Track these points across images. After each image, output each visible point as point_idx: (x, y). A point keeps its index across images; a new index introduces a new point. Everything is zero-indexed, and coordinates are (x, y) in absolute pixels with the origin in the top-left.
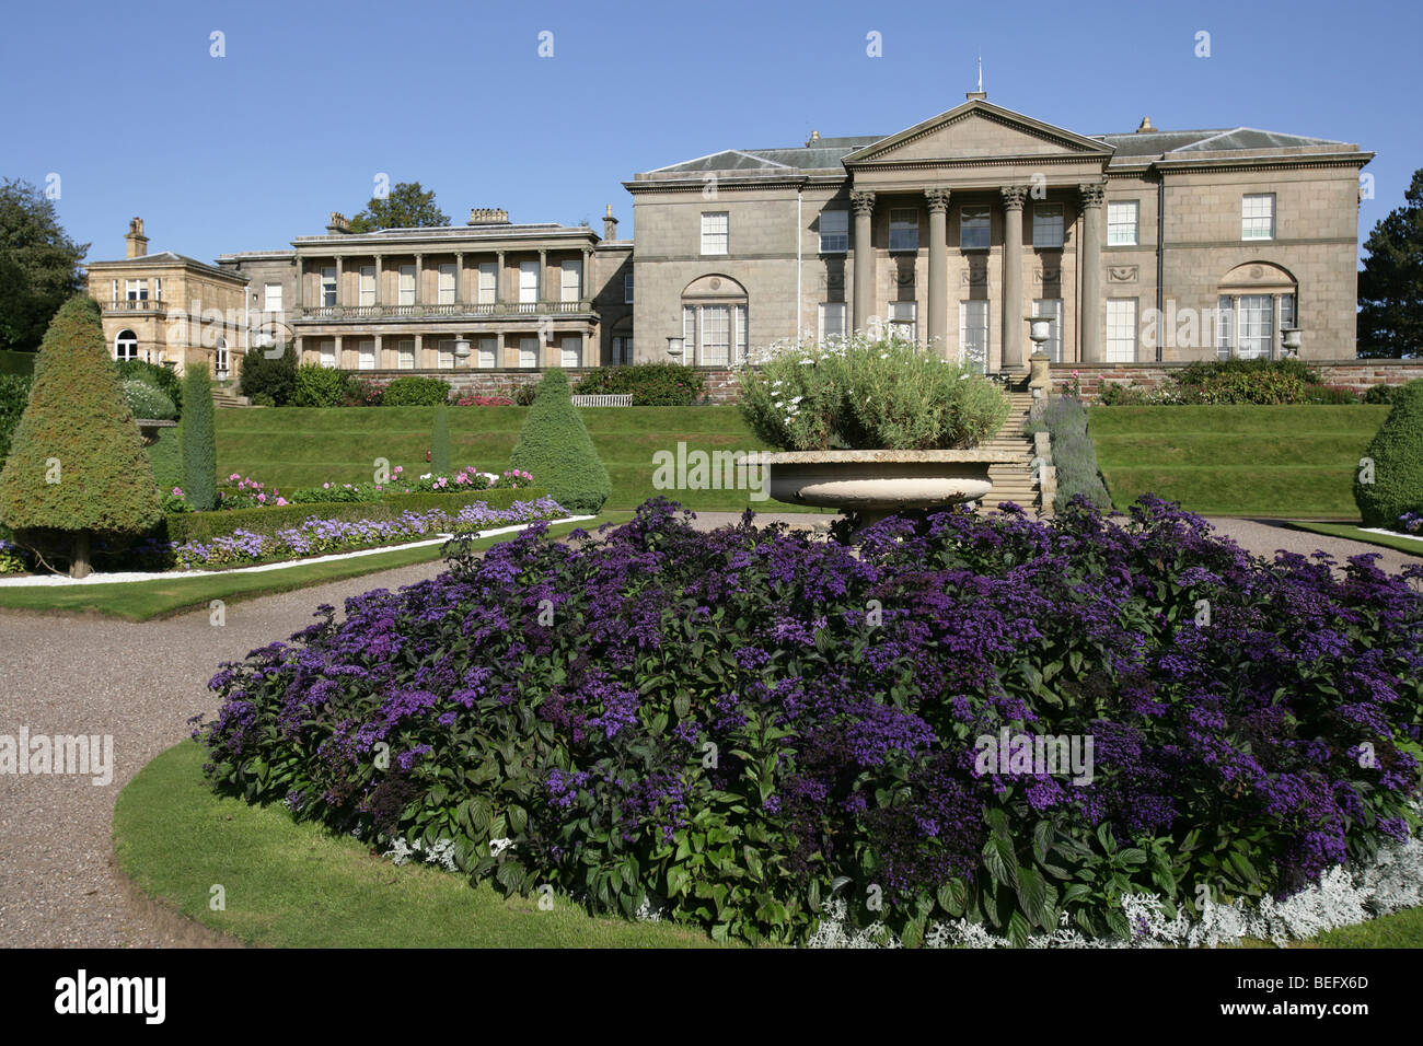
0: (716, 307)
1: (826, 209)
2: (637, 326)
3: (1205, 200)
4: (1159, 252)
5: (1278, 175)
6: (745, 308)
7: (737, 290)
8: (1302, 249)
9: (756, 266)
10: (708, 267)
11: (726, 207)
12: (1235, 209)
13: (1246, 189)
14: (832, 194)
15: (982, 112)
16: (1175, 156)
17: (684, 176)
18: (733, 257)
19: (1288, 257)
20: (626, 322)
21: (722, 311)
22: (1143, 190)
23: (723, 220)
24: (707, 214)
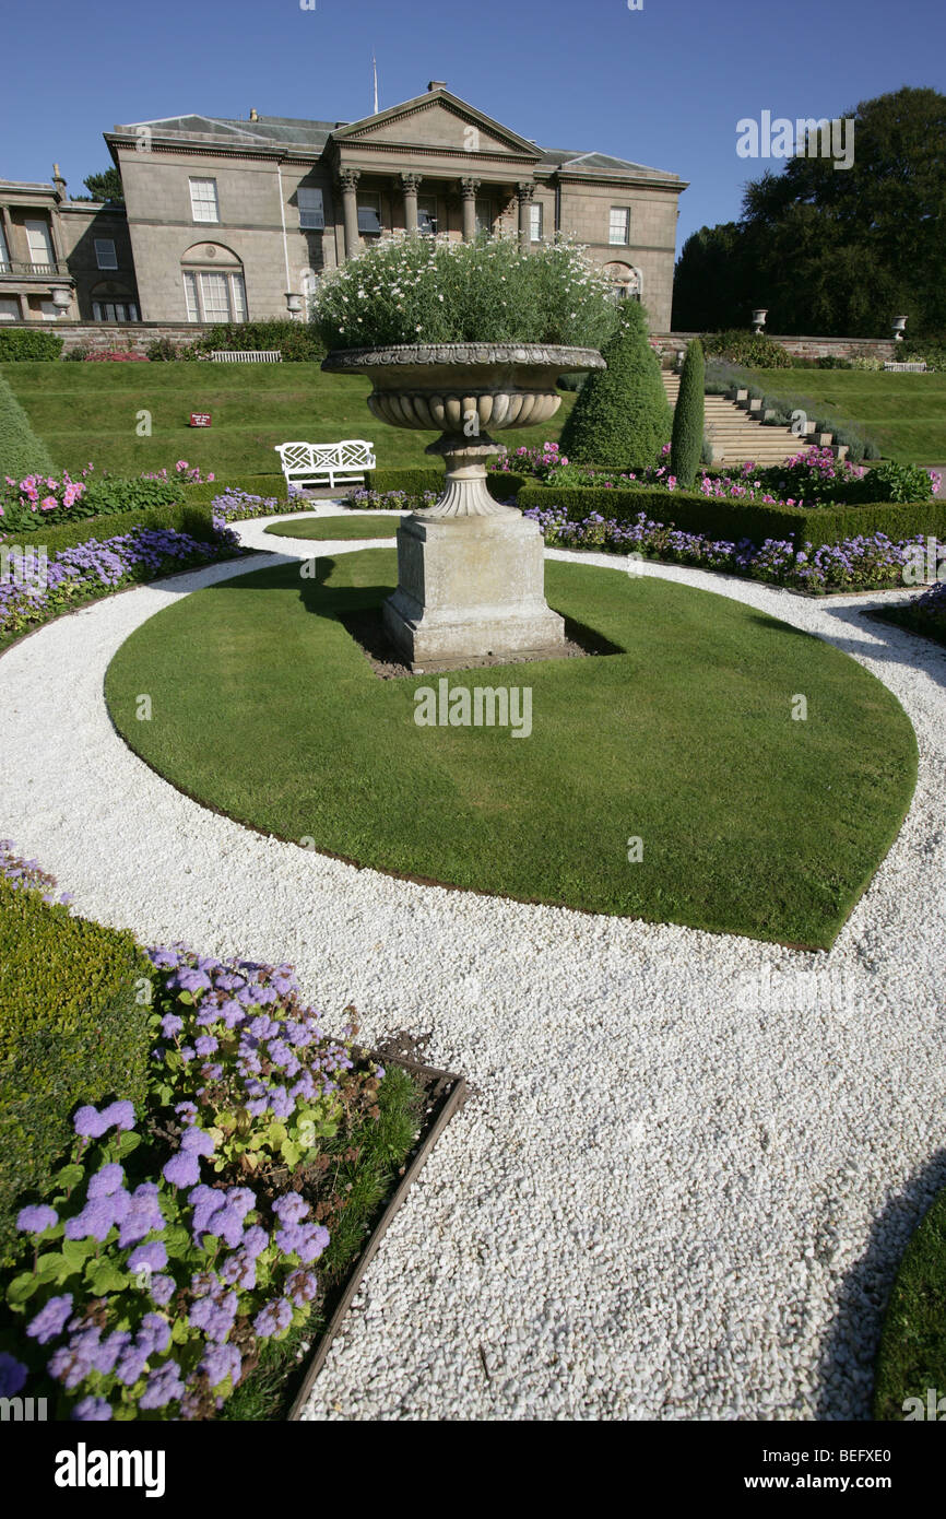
0: (214, 274)
1: (301, 185)
2: (141, 290)
3: (587, 209)
5: (632, 193)
6: (241, 277)
7: (232, 259)
8: (644, 254)
9: (247, 236)
10: (202, 234)
11: (213, 174)
12: (606, 219)
13: (612, 202)
14: (306, 171)
15: (446, 103)
16: (568, 167)
17: (166, 134)
18: (225, 226)
19: (635, 259)
20: (102, 288)
21: (219, 279)
22: (545, 195)
23: (210, 186)
24: (195, 179)
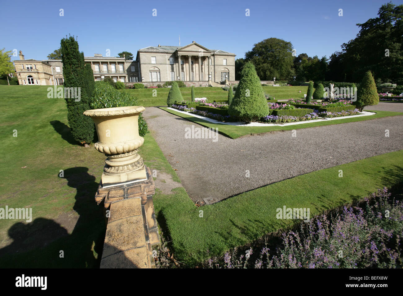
1: (170, 57)
3: (219, 59)
4: (214, 66)
5: (227, 57)
6: (160, 72)
7: (158, 69)
8: (229, 66)
9: (161, 66)
10: (153, 65)
11: (155, 56)
12: (222, 61)
13: (224, 58)
14: (171, 55)
15: (195, 44)
16: (216, 53)
17: (147, 50)
18: (157, 64)
19: (228, 67)
20: (132, 74)
21: (155, 73)
22: (212, 58)
23: (155, 58)
24: (152, 57)
